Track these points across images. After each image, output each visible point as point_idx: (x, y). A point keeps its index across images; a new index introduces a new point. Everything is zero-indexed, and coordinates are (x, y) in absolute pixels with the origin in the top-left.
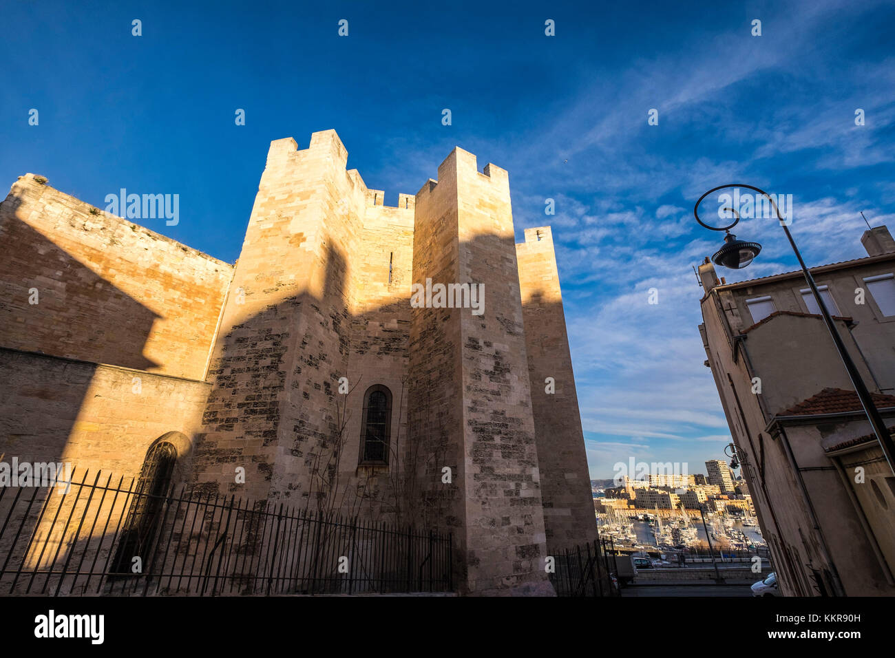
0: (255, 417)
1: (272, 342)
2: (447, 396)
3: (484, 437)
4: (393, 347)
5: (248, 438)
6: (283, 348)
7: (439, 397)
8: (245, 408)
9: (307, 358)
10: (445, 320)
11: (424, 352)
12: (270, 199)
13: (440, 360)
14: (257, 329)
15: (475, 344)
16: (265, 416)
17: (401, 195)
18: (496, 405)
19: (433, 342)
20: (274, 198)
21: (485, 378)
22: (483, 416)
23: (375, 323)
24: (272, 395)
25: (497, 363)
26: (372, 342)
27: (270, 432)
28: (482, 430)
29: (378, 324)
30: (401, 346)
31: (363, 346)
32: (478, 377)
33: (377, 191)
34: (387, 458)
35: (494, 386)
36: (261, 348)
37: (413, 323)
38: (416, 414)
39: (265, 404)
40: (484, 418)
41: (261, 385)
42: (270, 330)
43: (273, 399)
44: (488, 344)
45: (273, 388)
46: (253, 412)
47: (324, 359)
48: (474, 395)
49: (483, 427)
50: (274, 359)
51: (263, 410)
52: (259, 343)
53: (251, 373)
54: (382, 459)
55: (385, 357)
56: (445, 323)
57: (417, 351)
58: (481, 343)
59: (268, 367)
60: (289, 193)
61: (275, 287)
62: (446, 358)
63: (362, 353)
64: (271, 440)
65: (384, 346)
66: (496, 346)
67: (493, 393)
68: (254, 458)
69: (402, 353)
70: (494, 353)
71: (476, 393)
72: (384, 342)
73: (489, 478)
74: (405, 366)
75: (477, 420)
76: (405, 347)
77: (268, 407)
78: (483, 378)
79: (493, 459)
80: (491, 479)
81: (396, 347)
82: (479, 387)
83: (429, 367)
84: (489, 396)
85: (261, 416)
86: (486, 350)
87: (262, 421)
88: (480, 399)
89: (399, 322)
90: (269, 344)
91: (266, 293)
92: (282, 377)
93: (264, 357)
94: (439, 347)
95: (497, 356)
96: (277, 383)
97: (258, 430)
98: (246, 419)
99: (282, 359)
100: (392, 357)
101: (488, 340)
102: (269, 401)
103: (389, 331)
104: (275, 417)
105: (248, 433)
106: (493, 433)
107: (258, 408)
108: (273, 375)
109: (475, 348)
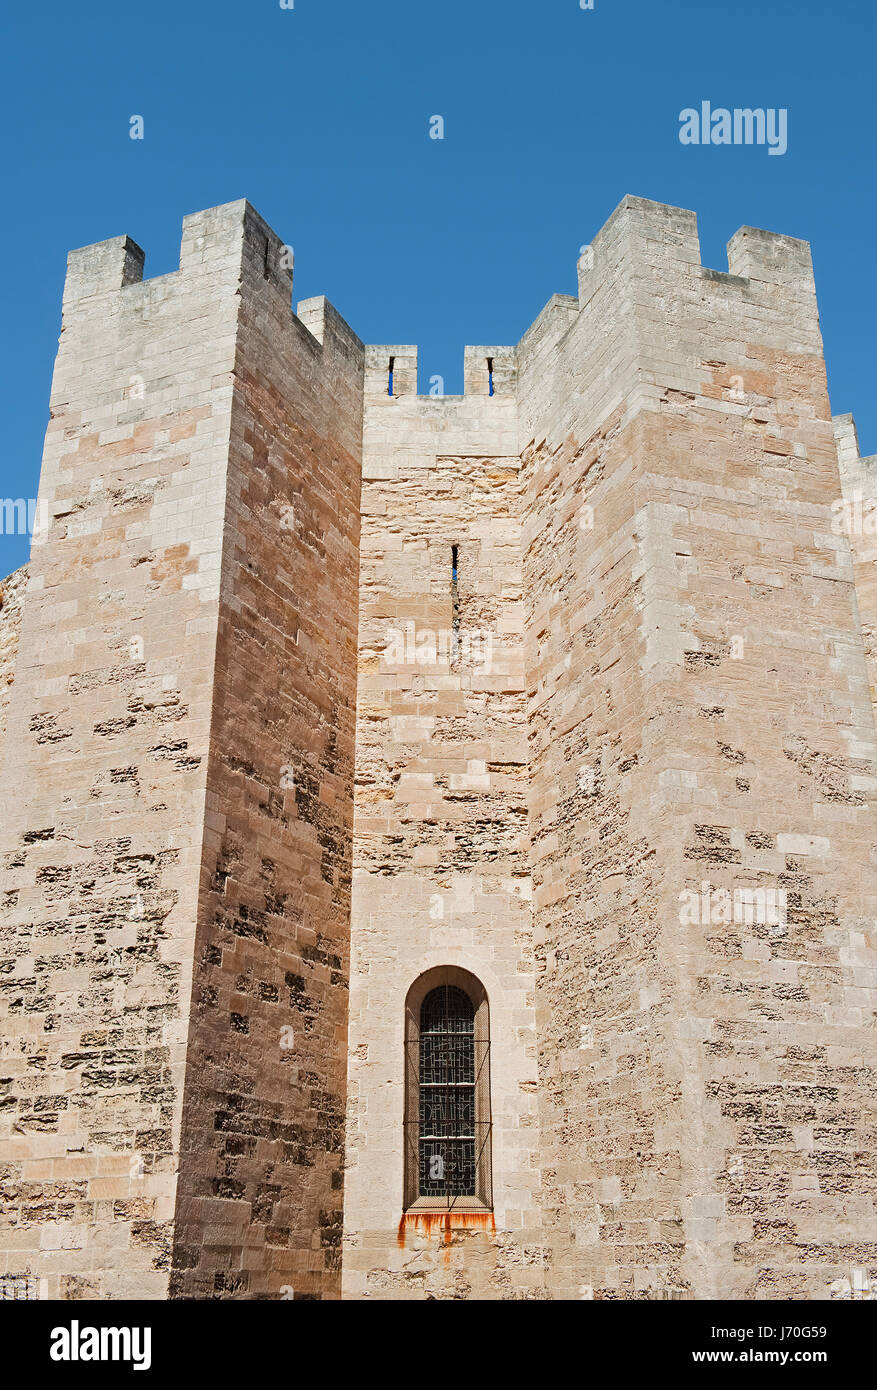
0: (110, 1092)
1: (133, 876)
2: (645, 1004)
3: (759, 1132)
4: (482, 848)
5: (99, 1151)
6: (164, 895)
7: (622, 1008)
8: (82, 1067)
9: (232, 915)
10: (624, 768)
11: (573, 863)
12: (84, 440)
13: (619, 893)
14: (91, 842)
15: (717, 843)
16: (137, 1088)
17: (469, 351)
18: (794, 1030)
19: (594, 833)
20: (95, 438)
21: (754, 949)
22: (752, 1066)
23: (419, 776)
24: (150, 1031)
25: (795, 899)
26: (417, 836)
27: (152, 1134)
28: (752, 1111)
29: (429, 778)
30: (504, 844)
31: (390, 849)
32: (732, 948)
33: (394, 350)
34: (487, 1187)
35: (787, 970)
36: (106, 897)
37: (536, 768)
38: (562, 1053)
39: (130, 1054)
40: (757, 1074)
41: (118, 1006)
42: (124, 843)
43: (154, 1043)
44: (760, 842)
45: (151, 1009)
46: (105, 1078)
47: (279, 908)
48: (722, 1004)
49: (753, 1099)
50: (145, 925)
51: (129, 1071)
52: (100, 881)
53: (89, 969)
54: (472, 1193)
55: (456, 879)
56: (626, 779)
57: (550, 857)
58: (738, 841)
59: (131, 950)
60: (137, 419)
61: (127, 715)
62: (634, 888)
63: (388, 871)
64: (159, 1158)
65: (453, 845)
66: (786, 844)
67: (783, 994)
68: (120, 1208)
69: (509, 864)
70: (783, 869)
71: (728, 996)
72: (451, 835)
73: (781, 1255)
74: (523, 904)
75: (738, 1082)
76: (514, 845)
77: (143, 1065)
78: (746, 948)
79: (793, 1195)
80: (790, 1259)
81: (490, 847)
82: (736, 979)
83: (589, 911)
84: (772, 1003)
85: (125, 1089)
86: (754, 860)
87: (130, 1103)
88: (744, 1015)
89: (494, 767)
90: (125, 884)
91: (106, 732)
92: (171, 977)
93: (117, 921)
94: (611, 852)
95: (791, 875)
96: (160, 996)
97: (122, 1129)
98: (87, 1100)
99: (166, 925)
100: (481, 880)
101: (760, 827)
102: (144, 1048)
103: (466, 799)
104: (163, 1091)
105: (99, 1137)
106: (787, 1117)
107: (117, 1068)
108: (146, 972)
109: (719, 858)
